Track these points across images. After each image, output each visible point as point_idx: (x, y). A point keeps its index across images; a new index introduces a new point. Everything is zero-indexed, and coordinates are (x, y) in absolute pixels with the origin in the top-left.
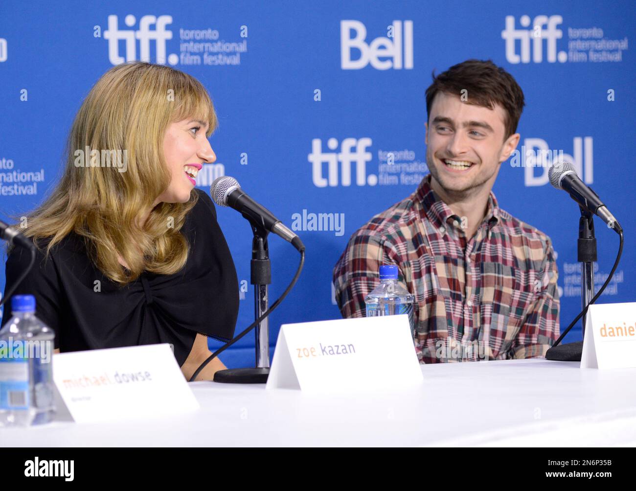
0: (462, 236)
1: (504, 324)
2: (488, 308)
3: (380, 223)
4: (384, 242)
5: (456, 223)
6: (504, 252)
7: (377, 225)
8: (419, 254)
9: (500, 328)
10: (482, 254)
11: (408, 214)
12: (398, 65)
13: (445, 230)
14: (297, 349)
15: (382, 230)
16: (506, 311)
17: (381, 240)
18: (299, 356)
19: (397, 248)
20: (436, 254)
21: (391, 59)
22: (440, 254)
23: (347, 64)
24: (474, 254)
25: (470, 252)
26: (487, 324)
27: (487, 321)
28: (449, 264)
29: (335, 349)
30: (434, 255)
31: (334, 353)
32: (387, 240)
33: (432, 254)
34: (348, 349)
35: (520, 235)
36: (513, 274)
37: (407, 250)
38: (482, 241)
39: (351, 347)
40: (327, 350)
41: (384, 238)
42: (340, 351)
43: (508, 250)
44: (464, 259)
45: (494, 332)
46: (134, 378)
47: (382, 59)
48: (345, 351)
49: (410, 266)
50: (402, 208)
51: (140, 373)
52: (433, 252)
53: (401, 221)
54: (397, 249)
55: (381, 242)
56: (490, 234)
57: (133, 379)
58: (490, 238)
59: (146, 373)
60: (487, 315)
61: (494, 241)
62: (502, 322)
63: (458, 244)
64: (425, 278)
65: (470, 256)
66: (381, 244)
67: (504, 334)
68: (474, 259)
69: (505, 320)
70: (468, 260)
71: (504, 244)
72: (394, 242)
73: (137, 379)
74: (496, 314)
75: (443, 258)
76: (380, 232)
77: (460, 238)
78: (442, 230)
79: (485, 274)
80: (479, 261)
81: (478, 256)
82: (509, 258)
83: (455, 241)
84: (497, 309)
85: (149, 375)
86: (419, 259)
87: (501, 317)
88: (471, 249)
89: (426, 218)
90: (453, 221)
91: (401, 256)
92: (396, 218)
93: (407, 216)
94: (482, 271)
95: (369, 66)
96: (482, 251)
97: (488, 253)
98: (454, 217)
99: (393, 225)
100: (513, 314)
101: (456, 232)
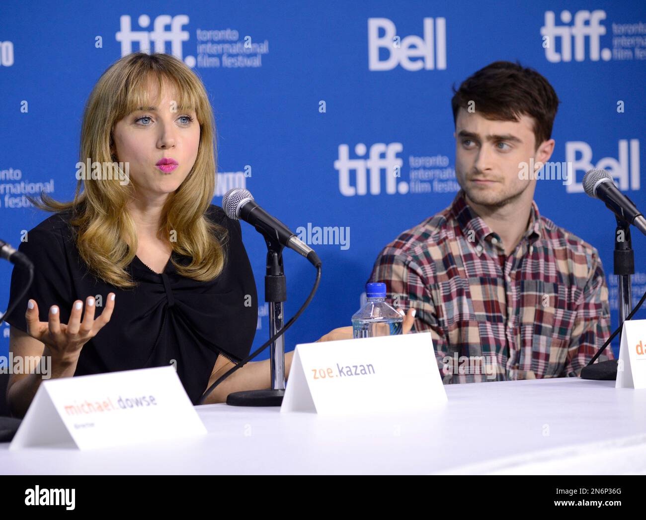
0: (501, 253)
1: (547, 346)
2: (529, 330)
3: (407, 241)
4: (409, 262)
5: (494, 241)
6: (547, 268)
7: (404, 242)
8: (450, 274)
9: (542, 350)
10: (522, 271)
11: (438, 233)
12: (429, 65)
13: (482, 249)
14: (313, 370)
15: (409, 249)
16: (548, 332)
17: (406, 260)
18: (315, 378)
19: (423, 269)
20: (470, 276)
21: (422, 59)
22: (476, 276)
23: (375, 64)
24: (514, 272)
25: (509, 270)
26: (528, 346)
27: (528, 343)
28: (486, 286)
29: (353, 370)
30: (468, 277)
31: (352, 374)
32: (412, 260)
33: (466, 276)
34: (367, 369)
35: (564, 247)
36: (556, 291)
37: (435, 271)
38: (523, 257)
39: (370, 367)
40: (345, 370)
41: (410, 258)
42: (359, 371)
43: (552, 265)
44: (504, 277)
45: (536, 355)
46: (138, 402)
47: (413, 59)
48: (363, 372)
49: (439, 288)
50: (433, 225)
51: (144, 398)
52: (467, 274)
53: (430, 241)
54: (423, 271)
55: (407, 263)
56: (532, 249)
57: (137, 405)
58: (531, 253)
59: (150, 397)
60: (528, 337)
61: (536, 257)
62: (545, 343)
63: (497, 262)
64: (455, 301)
65: (510, 275)
66: (406, 265)
67: (547, 357)
68: (514, 277)
69: (547, 341)
70: (508, 279)
71: (547, 260)
72: (420, 264)
73: (142, 404)
74: (537, 336)
75: (479, 280)
76: (406, 251)
77: (499, 256)
78: (479, 248)
79: (525, 293)
80: (520, 279)
81: (518, 274)
82: (552, 274)
83: (493, 259)
84: (538, 330)
85: (154, 399)
86: (449, 281)
87: (543, 339)
88: (510, 267)
89: (461, 237)
90: (491, 239)
91: (427, 278)
92: (425, 236)
93: (437, 235)
94: (522, 290)
95: (399, 67)
96: (522, 268)
97: (529, 270)
98: (493, 235)
99: (421, 244)
100: (556, 335)
101: (495, 250)
